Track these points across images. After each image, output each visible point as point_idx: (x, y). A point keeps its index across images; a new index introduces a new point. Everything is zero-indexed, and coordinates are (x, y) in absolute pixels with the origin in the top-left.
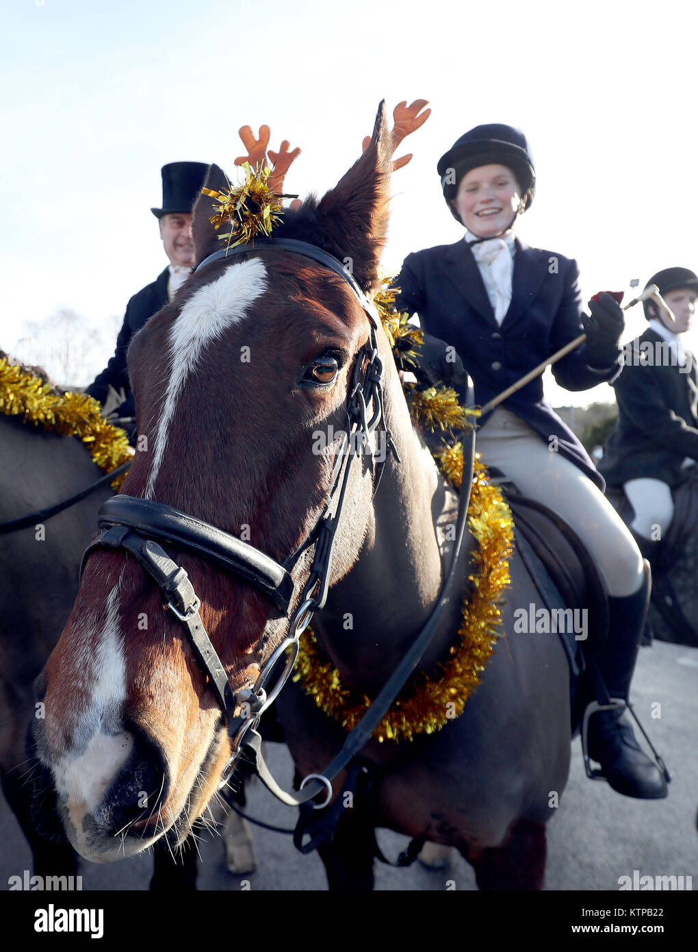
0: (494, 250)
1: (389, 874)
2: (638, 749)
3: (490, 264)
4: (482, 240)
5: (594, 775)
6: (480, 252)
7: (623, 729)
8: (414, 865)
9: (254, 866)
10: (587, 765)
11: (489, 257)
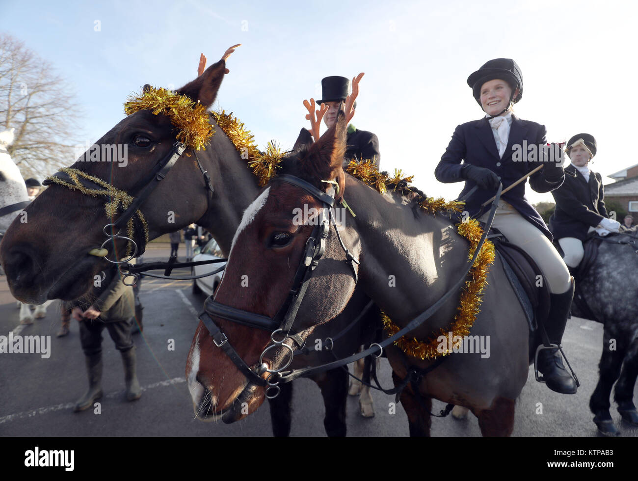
0: (499, 121)
1: (437, 421)
2: (564, 369)
3: (497, 129)
4: (492, 117)
5: (539, 380)
6: (493, 122)
7: (557, 359)
8: (448, 417)
9: (374, 414)
10: (536, 374)
11: (497, 125)
